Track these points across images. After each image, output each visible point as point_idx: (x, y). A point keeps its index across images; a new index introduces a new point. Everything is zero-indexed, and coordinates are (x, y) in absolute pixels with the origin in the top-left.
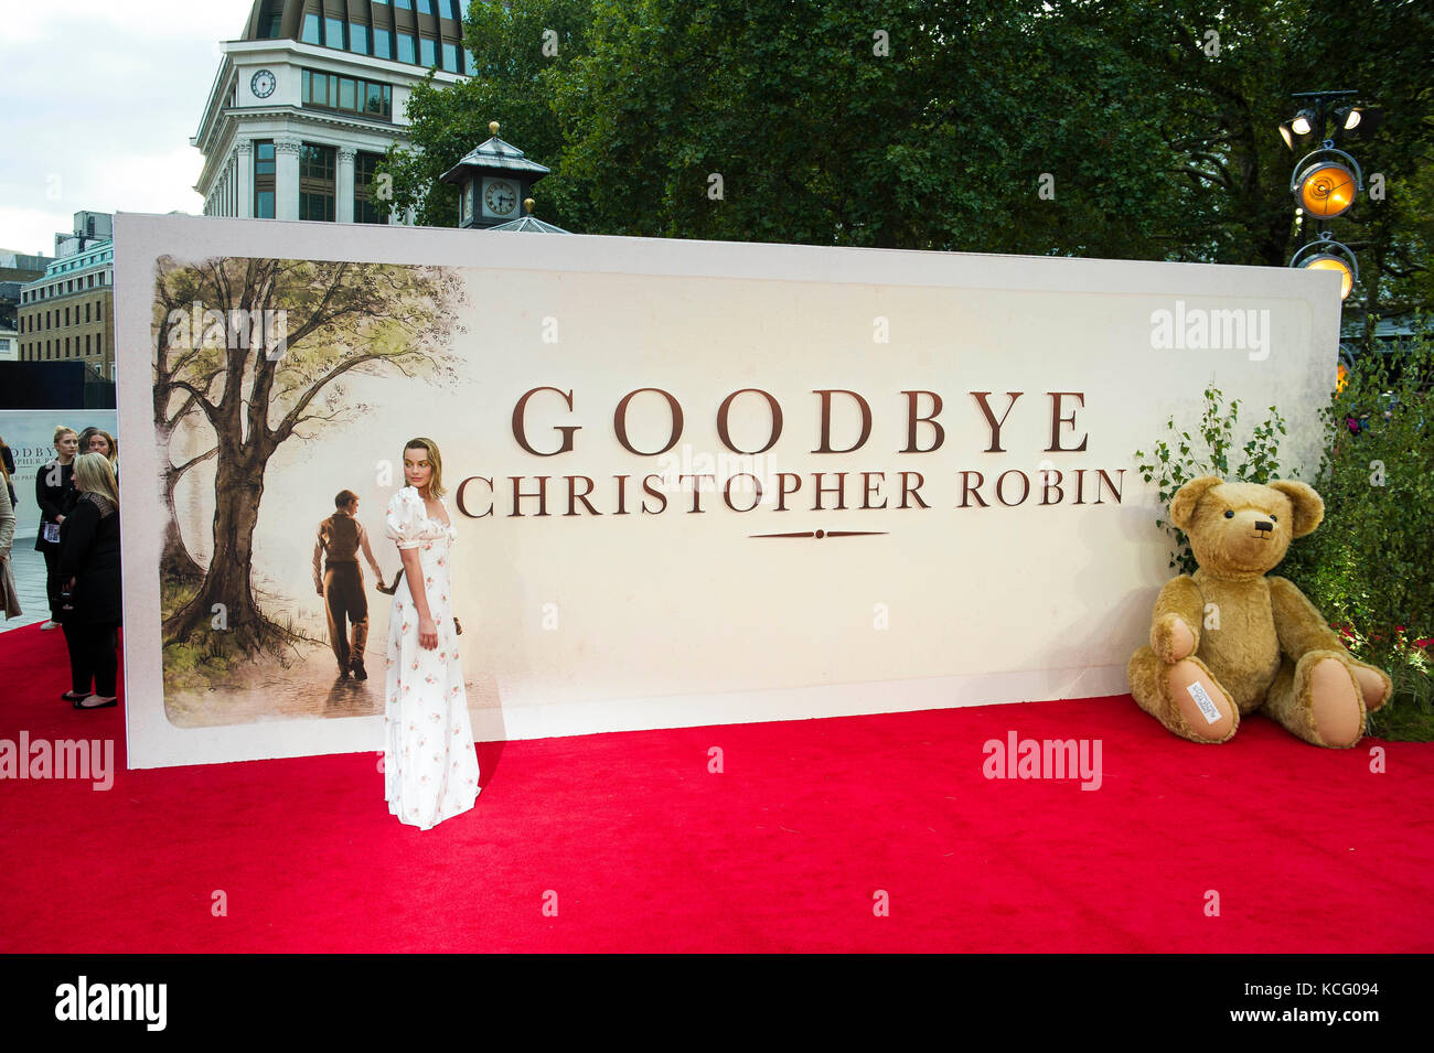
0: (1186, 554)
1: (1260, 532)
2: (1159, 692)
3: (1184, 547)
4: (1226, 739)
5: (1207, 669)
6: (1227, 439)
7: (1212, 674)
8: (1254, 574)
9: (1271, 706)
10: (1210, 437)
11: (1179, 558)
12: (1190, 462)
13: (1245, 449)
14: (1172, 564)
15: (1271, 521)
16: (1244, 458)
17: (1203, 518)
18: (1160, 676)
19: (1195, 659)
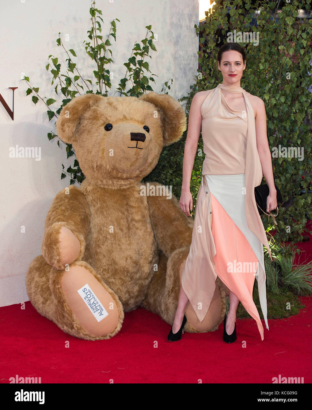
0: (75, 166)
1: (134, 143)
2: (53, 297)
3: (73, 158)
4: (113, 335)
5: (94, 272)
6: (108, 56)
7: (99, 276)
8: (132, 181)
9: (151, 301)
10: (94, 53)
11: (69, 170)
12: (77, 78)
13: (125, 64)
14: (63, 176)
15: (144, 132)
16: (124, 73)
17: (86, 132)
18: (54, 282)
19: (84, 263)
